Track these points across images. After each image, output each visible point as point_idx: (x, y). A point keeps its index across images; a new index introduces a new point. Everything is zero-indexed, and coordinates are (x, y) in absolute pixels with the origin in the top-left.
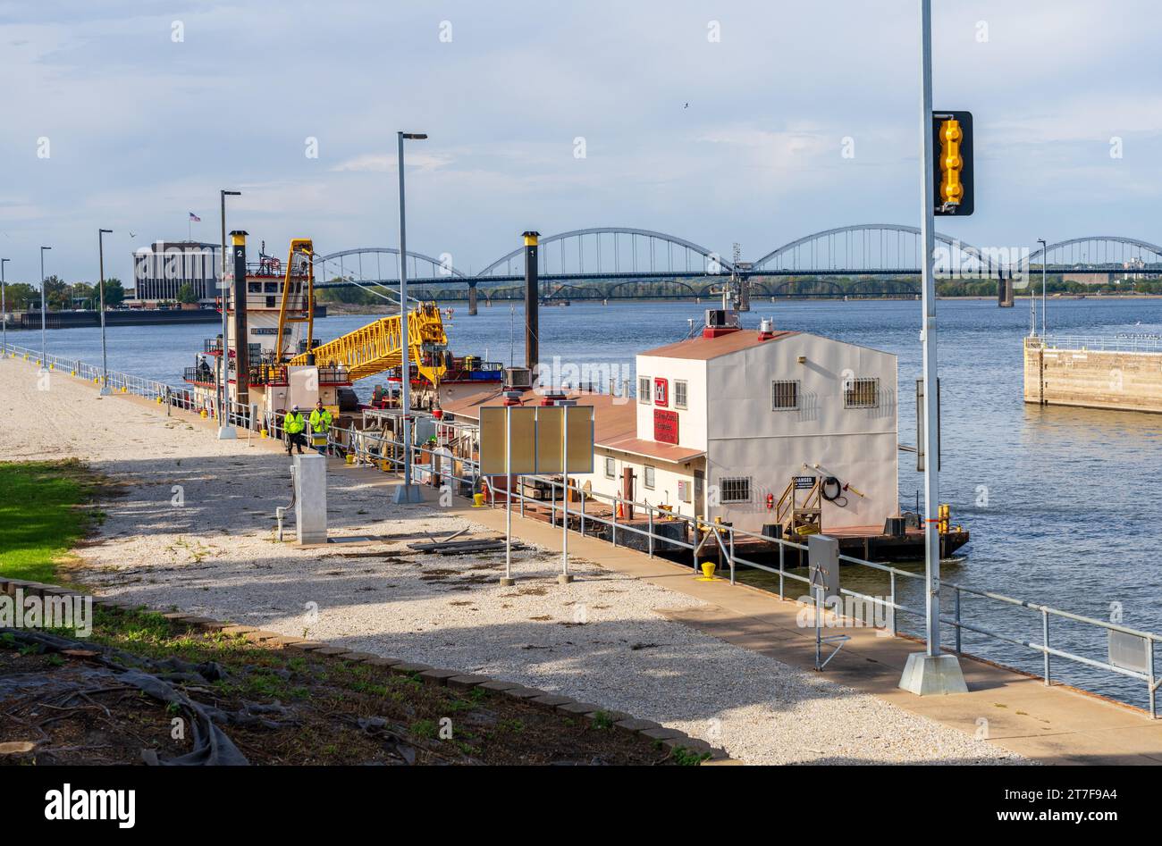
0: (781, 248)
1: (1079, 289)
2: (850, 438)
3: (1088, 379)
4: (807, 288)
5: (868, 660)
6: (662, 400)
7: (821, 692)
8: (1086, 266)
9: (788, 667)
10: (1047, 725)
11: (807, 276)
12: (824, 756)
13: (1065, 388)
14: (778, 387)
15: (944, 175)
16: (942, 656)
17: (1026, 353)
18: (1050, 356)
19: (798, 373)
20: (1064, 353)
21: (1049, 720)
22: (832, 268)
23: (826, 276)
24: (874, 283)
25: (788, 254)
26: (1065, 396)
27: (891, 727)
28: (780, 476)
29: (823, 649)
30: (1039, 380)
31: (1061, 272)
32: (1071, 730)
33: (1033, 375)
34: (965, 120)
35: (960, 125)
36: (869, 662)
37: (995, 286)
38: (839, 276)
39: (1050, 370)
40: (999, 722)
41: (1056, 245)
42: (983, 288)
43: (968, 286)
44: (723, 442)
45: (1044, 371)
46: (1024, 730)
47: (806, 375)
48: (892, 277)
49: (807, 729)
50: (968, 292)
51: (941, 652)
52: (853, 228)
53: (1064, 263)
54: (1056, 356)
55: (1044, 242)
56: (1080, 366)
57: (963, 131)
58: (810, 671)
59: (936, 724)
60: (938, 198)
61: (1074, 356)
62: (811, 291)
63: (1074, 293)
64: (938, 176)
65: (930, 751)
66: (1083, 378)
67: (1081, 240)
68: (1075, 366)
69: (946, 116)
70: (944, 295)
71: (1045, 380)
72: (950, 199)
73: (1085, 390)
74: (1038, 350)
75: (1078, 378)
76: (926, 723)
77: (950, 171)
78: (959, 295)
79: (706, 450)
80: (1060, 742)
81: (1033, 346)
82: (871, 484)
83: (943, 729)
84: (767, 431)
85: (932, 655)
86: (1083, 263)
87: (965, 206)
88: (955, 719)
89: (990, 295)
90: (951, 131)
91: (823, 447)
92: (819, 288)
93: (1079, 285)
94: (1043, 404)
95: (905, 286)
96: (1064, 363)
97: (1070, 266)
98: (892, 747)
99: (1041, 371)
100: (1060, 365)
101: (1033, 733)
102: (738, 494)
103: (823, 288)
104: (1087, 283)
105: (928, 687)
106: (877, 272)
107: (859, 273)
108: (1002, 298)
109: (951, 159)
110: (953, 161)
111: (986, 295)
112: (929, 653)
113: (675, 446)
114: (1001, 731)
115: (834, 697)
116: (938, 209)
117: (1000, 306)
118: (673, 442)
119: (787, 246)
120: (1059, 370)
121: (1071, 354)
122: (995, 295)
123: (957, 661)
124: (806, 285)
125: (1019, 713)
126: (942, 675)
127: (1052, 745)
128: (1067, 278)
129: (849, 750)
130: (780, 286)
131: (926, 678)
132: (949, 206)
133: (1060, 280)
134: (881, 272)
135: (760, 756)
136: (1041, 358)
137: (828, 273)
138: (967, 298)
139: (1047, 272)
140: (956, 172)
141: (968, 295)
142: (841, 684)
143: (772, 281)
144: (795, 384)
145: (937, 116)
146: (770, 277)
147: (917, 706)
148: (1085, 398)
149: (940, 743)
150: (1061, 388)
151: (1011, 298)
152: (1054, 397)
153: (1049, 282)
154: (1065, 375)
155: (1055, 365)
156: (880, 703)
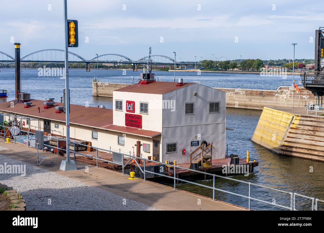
0: (29, 55)
1: (107, 67)
2: (210, 125)
3: (109, 90)
4: (36, 65)
5: (51, 162)
6: (131, 109)
7: (38, 171)
8: (108, 61)
9: (30, 165)
10: (97, 178)
11: (36, 62)
12: (39, 188)
13: (103, 92)
14: (187, 105)
15: (70, 36)
16: (71, 161)
17: (93, 83)
18: (99, 84)
19: (193, 100)
20: (103, 83)
21: (98, 176)
22: (42, 60)
23: (41, 62)
24: (54, 64)
25: (31, 56)
26: (103, 94)
27: (57, 179)
28: (187, 142)
29: (39, 160)
30: (96, 90)
31: (102, 63)
32: (103, 179)
33: (95, 89)
34: (76, 22)
35: (75, 24)
36: (51, 163)
37: (85, 66)
38: (44, 63)
39: (99, 87)
40: (85, 177)
41: (101, 56)
42: (82, 66)
43: (78, 66)
44: (168, 128)
45: (98, 88)
46: (91, 179)
47: (197, 101)
48: (59, 63)
49: (35, 181)
50: (78, 67)
51: (70, 160)
52: (48, 50)
53: (103, 60)
54: (101, 84)
55: (97, 55)
56: (107, 87)
57: (75, 25)
58: (35, 166)
59: (69, 178)
60: (69, 43)
61: (105, 84)
62: (37, 66)
63: (105, 68)
64: (69, 37)
65: (67, 185)
66: (108, 90)
67: (107, 55)
68: (105, 87)
69: (71, 21)
70: (72, 68)
71: (98, 90)
72: (72, 43)
73: (108, 93)
74: (96, 82)
75: (106, 90)
76: (66, 178)
77: (72, 36)
78: (76, 68)
79: (162, 132)
80: (100, 181)
81: (95, 81)
82: (217, 143)
83: (71, 180)
84: (183, 124)
85: (68, 161)
86: (107, 60)
87: (76, 45)
88: (74, 177)
89: (84, 68)
90: (72, 25)
91: (202, 129)
92: (39, 65)
93: (106, 66)
94: (97, 96)
95: (62, 65)
96: (103, 86)
97: (104, 61)
98: (57, 185)
99: (97, 88)
100: (102, 86)
101: (94, 180)
102: (173, 150)
103: (40, 65)
104: (109, 66)
105: (67, 169)
106: (54, 62)
107: (50, 62)
108: (87, 69)
109: (72, 32)
110: (73, 33)
111: (83, 68)
112: (67, 160)
113: (140, 129)
114: (85, 179)
115: (42, 173)
116: (69, 45)
117: (87, 71)
118: (139, 127)
119: (30, 54)
120: (101, 88)
121: (104, 83)
122: (85, 68)
123: (74, 162)
124: (36, 64)
125: (90, 175)
126: (70, 166)
127: (98, 183)
128: (103, 64)
129: (46, 186)
130: (28, 65)
131: (66, 167)
132: (72, 45)
133: (102, 65)
134: (55, 62)
135: (22, 188)
136: (97, 84)
137: (41, 61)
138: (78, 69)
139: (98, 63)
140: (74, 36)
141: (78, 68)
142: (44, 169)
143: (26, 63)
144: (193, 104)
145: (68, 21)
146: (25, 62)
147: (64, 174)
148: (108, 95)
149: (70, 183)
150: (102, 92)
151: (89, 69)
152: (100, 94)
153: (99, 65)
154: (103, 89)
155: (100, 86)
156: (54, 173)
